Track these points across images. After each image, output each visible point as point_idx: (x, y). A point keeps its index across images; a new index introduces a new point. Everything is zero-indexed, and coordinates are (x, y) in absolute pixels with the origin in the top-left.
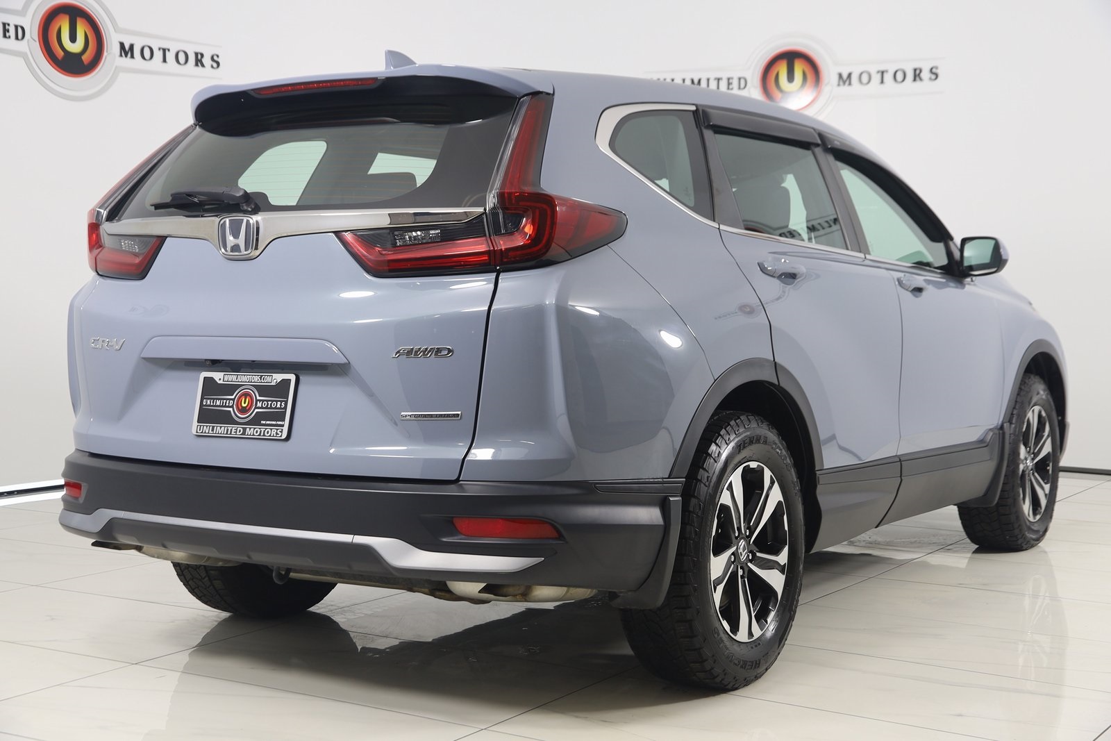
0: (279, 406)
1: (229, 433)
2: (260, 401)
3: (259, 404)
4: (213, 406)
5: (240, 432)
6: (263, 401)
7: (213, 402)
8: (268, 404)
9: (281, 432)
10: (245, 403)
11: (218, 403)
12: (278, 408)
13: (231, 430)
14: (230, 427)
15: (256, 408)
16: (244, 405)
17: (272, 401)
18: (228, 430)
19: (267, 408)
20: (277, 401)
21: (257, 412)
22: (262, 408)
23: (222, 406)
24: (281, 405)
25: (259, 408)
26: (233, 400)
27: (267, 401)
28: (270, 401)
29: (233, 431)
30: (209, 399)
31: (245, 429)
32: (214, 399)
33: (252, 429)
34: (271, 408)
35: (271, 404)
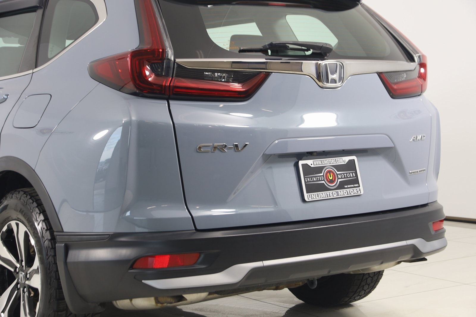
0: (351, 176)
1: (329, 196)
2: (339, 174)
3: (340, 176)
4: (312, 181)
5: (335, 194)
6: (341, 174)
7: (312, 179)
8: (345, 176)
9: (360, 190)
10: (331, 177)
11: (315, 179)
12: (352, 177)
13: (329, 194)
14: (328, 192)
15: (338, 179)
16: (331, 178)
17: (347, 173)
18: (327, 195)
19: (345, 178)
20: (349, 173)
21: (340, 181)
22: (342, 178)
23: (318, 181)
24: (353, 175)
25: (340, 179)
26: (323, 176)
27: (344, 174)
28: (345, 173)
29: (331, 195)
30: (308, 177)
31: (337, 192)
32: (311, 177)
33: (342, 192)
34: (347, 177)
35: (347, 175)
